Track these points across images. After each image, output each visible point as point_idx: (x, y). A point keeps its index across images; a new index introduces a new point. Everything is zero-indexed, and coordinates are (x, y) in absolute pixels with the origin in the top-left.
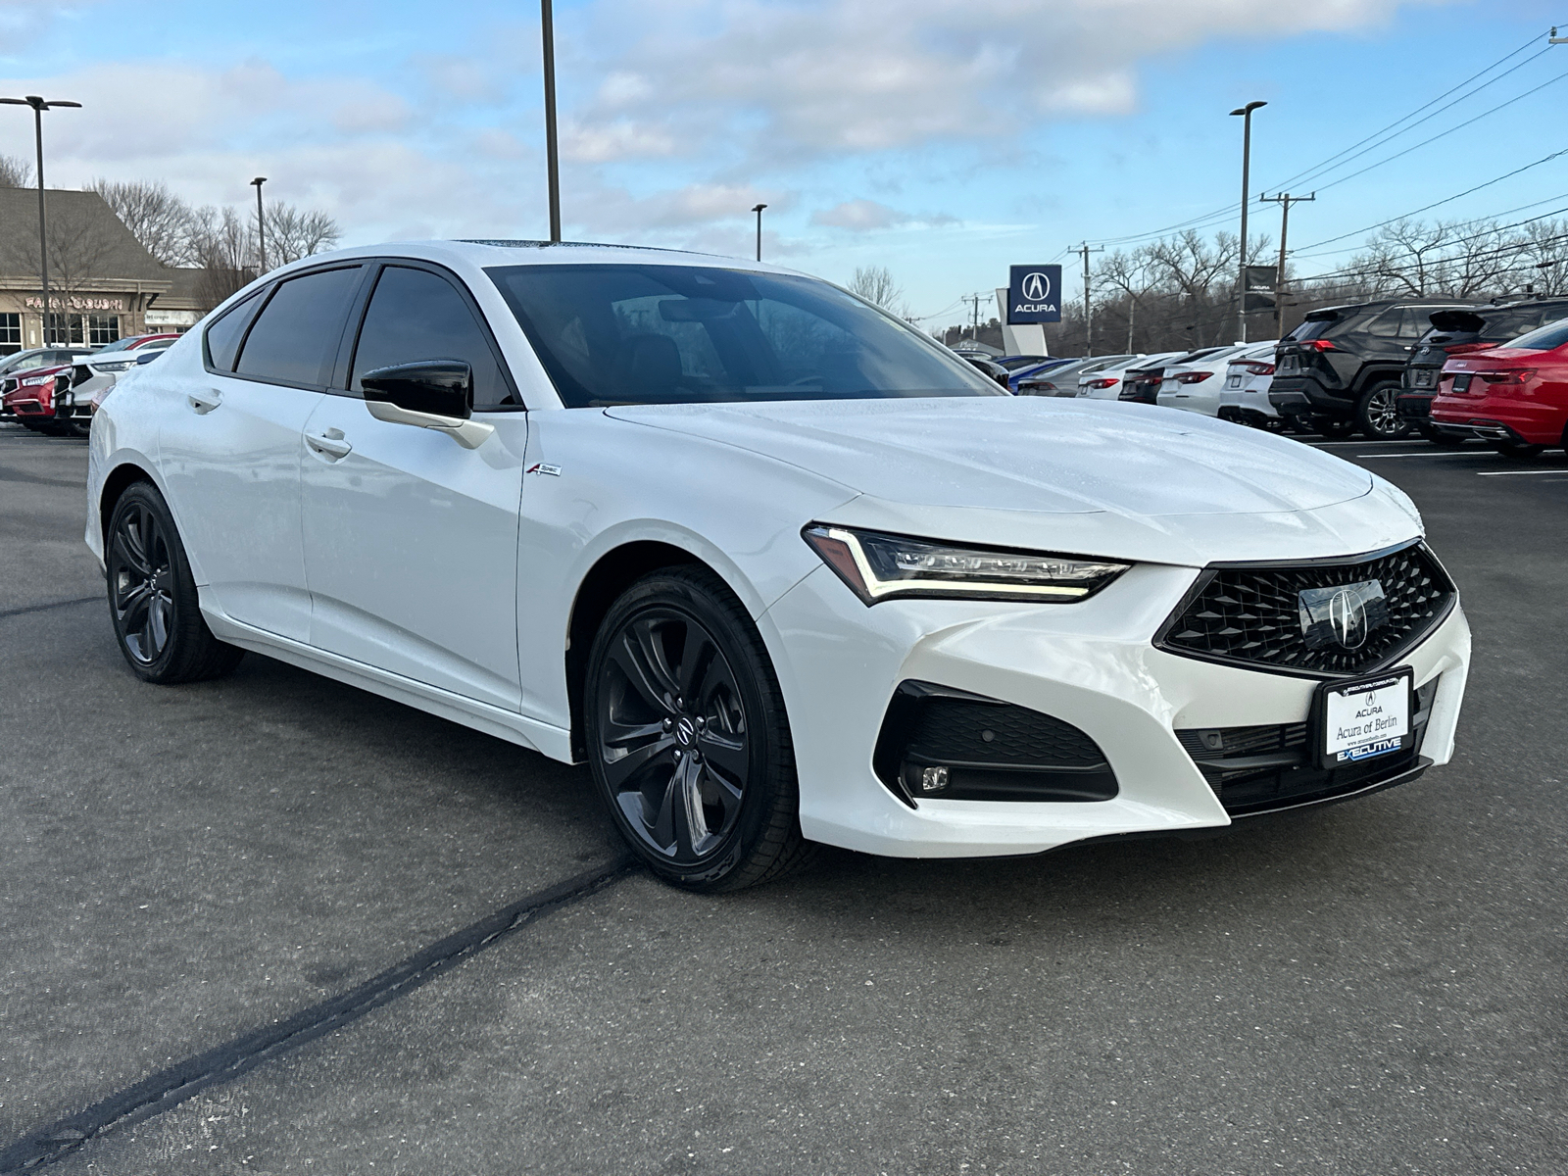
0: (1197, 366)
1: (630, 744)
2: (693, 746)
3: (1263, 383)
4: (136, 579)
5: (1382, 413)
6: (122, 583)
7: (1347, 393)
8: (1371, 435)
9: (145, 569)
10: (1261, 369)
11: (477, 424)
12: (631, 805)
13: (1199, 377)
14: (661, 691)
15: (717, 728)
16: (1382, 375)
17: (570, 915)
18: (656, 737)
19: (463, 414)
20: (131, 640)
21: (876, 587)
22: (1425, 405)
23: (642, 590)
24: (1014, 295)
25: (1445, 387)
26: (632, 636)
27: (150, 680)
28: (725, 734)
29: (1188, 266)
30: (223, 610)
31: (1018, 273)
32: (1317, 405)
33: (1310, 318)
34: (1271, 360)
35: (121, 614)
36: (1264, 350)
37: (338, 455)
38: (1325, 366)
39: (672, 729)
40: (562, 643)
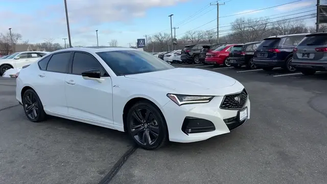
0: (169, 54)
1: (136, 128)
2: (147, 128)
3: (180, 56)
4: (29, 105)
5: (197, 60)
6: (26, 106)
7: (192, 57)
8: (195, 63)
9: (31, 103)
10: (179, 54)
11: (102, 79)
12: (137, 137)
13: (170, 56)
14: (141, 120)
15: (151, 125)
16: (196, 55)
17: (132, 156)
18: (140, 127)
19: (99, 78)
20: (29, 115)
21: (180, 103)
22: (204, 59)
23: (137, 105)
24: (138, 43)
25: (207, 57)
26: (136, 112)
27: (35, 122)
28: (153, 125)
29: (160, 38)
30: (49, 110)
31: (139, 40)
32: (188, 59)
33: (186, 47)
34: (180, 53)
35: (27, 111)
36: (180, 51)
37: (73, 84)
38: (188, 54)
39: (143, 126)
40: (122, 113)
